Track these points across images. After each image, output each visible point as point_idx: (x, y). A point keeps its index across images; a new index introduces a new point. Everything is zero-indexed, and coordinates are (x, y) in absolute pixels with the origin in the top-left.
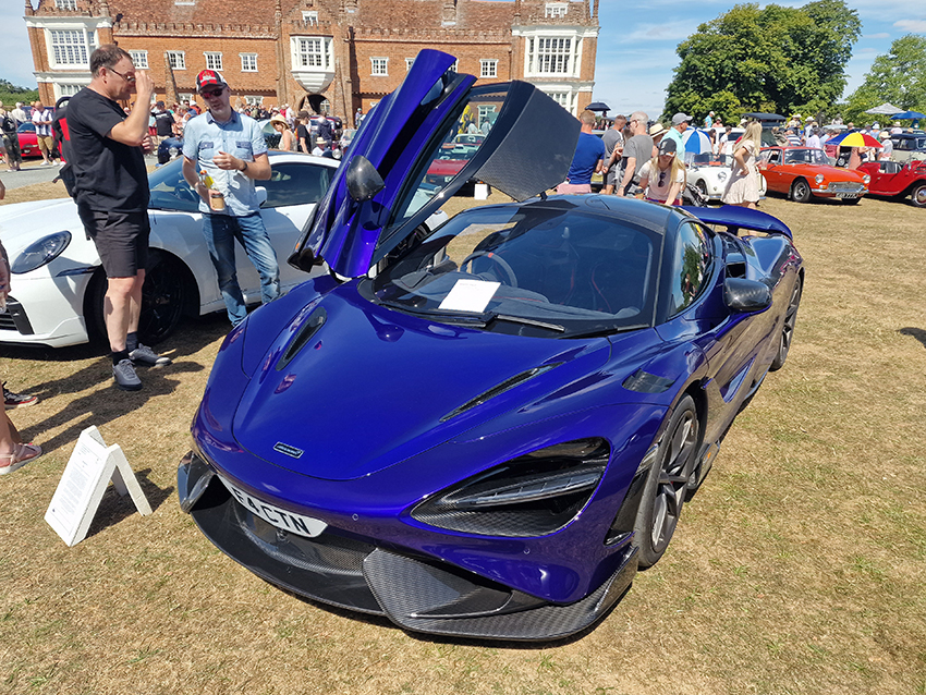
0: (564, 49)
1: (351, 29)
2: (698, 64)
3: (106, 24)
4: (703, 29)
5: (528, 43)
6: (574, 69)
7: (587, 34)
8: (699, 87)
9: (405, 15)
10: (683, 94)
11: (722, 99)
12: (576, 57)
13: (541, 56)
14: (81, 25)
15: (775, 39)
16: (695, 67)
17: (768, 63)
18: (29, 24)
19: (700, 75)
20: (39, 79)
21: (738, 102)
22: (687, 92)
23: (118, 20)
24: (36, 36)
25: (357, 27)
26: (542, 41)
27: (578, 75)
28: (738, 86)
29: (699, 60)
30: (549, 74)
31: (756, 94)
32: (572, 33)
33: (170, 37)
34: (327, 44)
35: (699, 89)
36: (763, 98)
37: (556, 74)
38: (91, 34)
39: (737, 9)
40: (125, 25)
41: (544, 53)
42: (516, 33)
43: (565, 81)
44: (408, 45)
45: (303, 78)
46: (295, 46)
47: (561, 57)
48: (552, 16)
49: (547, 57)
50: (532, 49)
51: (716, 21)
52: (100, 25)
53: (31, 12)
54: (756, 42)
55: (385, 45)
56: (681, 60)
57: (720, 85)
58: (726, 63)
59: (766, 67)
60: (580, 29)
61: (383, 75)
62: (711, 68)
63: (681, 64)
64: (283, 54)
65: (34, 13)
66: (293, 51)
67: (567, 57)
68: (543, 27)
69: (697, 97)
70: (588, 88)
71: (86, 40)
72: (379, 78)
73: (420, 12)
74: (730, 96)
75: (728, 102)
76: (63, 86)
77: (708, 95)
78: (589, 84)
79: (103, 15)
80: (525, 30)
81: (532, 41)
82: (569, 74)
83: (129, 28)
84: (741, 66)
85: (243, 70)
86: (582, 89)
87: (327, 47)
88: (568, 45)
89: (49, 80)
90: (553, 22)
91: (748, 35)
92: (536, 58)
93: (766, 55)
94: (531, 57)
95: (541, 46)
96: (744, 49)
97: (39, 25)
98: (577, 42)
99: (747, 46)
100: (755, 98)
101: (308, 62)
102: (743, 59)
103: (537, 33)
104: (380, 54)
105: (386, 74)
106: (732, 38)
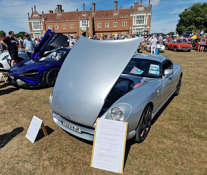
0: (143, 18)
1: (93, 18)
2: (184, 19)
3: (43, 20)
4: (186, 10)
5: (134, 17)
6: (146, 23)
7: (149, 14)
8: (185, 24)
9: (105, 13)
10: (180, 27)
11: (191, 27)
12: (146, 20)
13: (137, 20)
14: (39, 21)
15: (206, 11)
16: (184, 20)
17: (204, 18)
18: (29, 21)
19: (185, 22)
20: (31, 32)
21: (196, 28)
22: (181, 26)
23: (46, 19)
24: (30, 23)
25: (95, 17)
26: (137, 17)
27: (146, 24)
28: (196, 24)
29: (185, 18)
30: (139, 24)
31: (201, 26)
32: (145, 14)
33: (56, 22)
34: (88, 21)
35: (185, 25)
36: (203, 27)
37: (141, 24)
38: (41, 23)
39: (195, 4)
40: (47, 20)
41: (138, 19)
42: (131, 15)
43: (143, 26)
44: (106, 20)
45: (82, 29)
46: (81, 22)
47: (142, 20)
48: (140, 11)
49: (139, 20)
50: (135, 19)
51: (189, 8)
52: (42, 21)
53: (29, 19)
54: (201, 12)
55: (101, 21)
56: (180, 18)
57: (190, 24)
58: (192, 18)
59: (203, 19)
60: (147, 13)
61: (100, 27)
62: (188, 20)
63: (180, 19)
64: (78, 24)
65: (30, 19)
66: (80, 24)
67: (144, 20)
68: (137, 14)
69: (184, 27)
70: (149, 27)
71: (40, 24)
72: (99, 28)
73: (109, 12)
74: (194, 26)
75: (193, 28)
76: (35, 34)
77: (187, 26)
78: (149, 26)
79: (43, 19)
80: (133, 14)
81: (135, 17)
82: (144, 24)
83: (48, 21)
84: (196, 19)
85: (70, 28)
86: (147, 27)
87: (87, 22)
88: (144, 17)
89: (33, 32)
90: (140, 12)
91: (198, 11)
92: (136, 21)
93: (203, 16)
94: (135, 20)
95: (137, 18)
96: (197, 14)
97: (31, 21)
98: (146, 16)
99: (198, 14)
100: (201, 27)
101: (83, 25)
102: (197, 17)
103: (136, 15)
104: (99, 23)
105: (101, 27)
106: (194, 12)
